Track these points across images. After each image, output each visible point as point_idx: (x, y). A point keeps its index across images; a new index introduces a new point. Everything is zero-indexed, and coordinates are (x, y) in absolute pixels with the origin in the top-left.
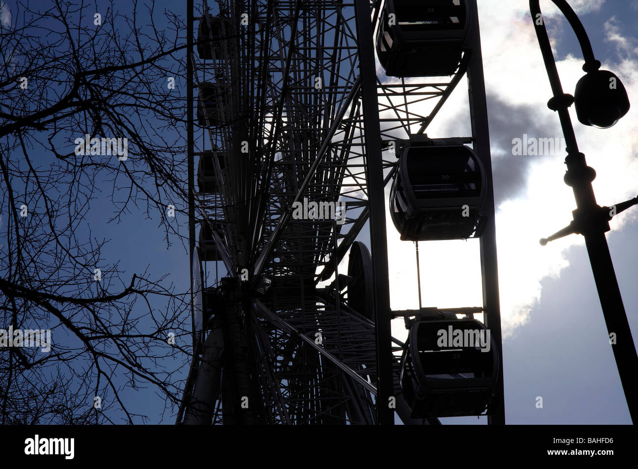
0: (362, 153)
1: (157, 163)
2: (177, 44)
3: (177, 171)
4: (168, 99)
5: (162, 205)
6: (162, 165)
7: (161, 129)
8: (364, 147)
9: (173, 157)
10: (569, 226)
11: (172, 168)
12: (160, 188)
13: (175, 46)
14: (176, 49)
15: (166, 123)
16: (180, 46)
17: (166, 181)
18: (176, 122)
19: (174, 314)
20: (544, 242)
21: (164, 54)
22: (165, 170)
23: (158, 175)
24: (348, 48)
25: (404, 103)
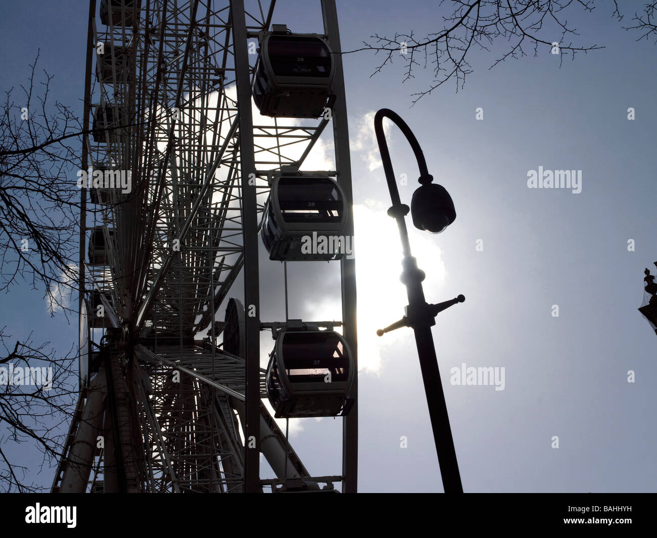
0: (238, 196)
1: (43, 241)
2: (65, 133)
3: (62, 249)
4: (55, 182)
5: (46, 277)
6: (47, 243)
7: (48, 209)
8: (241, 189)
9: (59, 237)
10: (401, 320)
11: (57, 246)
12: (45, 264)
13: (64, 134)
14: (64, 137)
15: (53, 204)
16: (68, 134)
17: (51, 258)
18: (62, 204)
19: (55, 375)
20: (380, 333)
21: (53, 141)
22: (50, 247)
23: (44, 252)
24: (228, 109)
25: (277, 146)
